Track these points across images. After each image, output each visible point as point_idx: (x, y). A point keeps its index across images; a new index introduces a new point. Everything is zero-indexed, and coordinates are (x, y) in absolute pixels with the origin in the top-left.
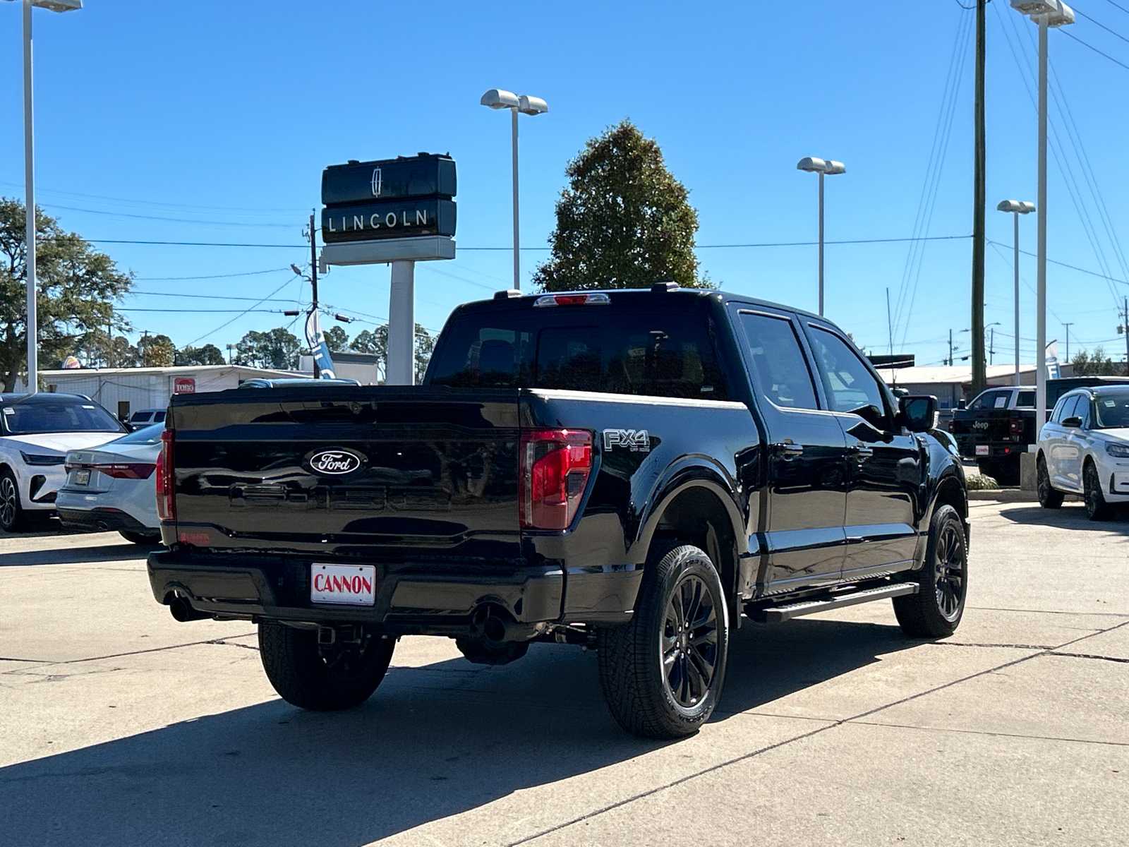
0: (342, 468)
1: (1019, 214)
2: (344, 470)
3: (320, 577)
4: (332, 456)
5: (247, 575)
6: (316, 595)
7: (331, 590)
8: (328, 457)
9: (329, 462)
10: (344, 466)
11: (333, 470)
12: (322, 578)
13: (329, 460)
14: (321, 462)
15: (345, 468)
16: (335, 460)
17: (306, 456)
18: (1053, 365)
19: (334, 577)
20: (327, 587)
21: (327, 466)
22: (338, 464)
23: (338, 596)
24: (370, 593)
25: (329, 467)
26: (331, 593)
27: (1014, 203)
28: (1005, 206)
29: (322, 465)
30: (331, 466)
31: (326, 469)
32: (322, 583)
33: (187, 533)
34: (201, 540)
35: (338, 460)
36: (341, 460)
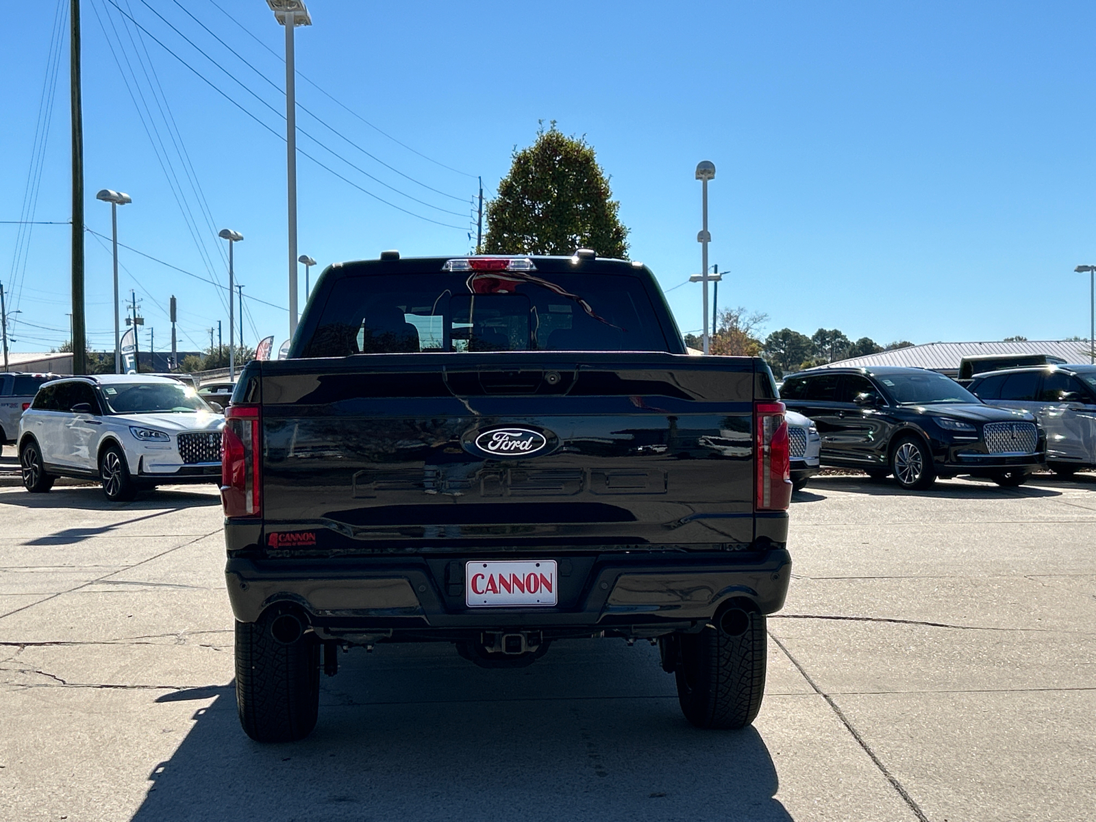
0: (522, 449)
1: (117, 204)
2: (525, 451)
3: (479, 577)
4: (507, 434)
5: (405, 581)
6: (472, 599)
7: (495, 591)
8: (502, 435)
9: (504, 441)
10: (523, 446)
11: (509, 451)
12: (483, 578)
13: (503, 439)
14: (492, 442)
15: (526, 448)
16: (511, 439)
17: (469, 436)
18: (131, 353)
19: (501, 576)
20: (490, 587)
21: (501, 445)
22: (515, 443)
23: (504, 598)
24: (551, 592)
25: (503, 447)
26: (496, 595)
27: (113, 193)
28: (104, 196)
29: (493, 445)
30: (506, 446)
31: (498, 450)
32: (482, 584)
33: (279, 533)
34: (303, 541)
35: (516, 439)
36: (521, 439)
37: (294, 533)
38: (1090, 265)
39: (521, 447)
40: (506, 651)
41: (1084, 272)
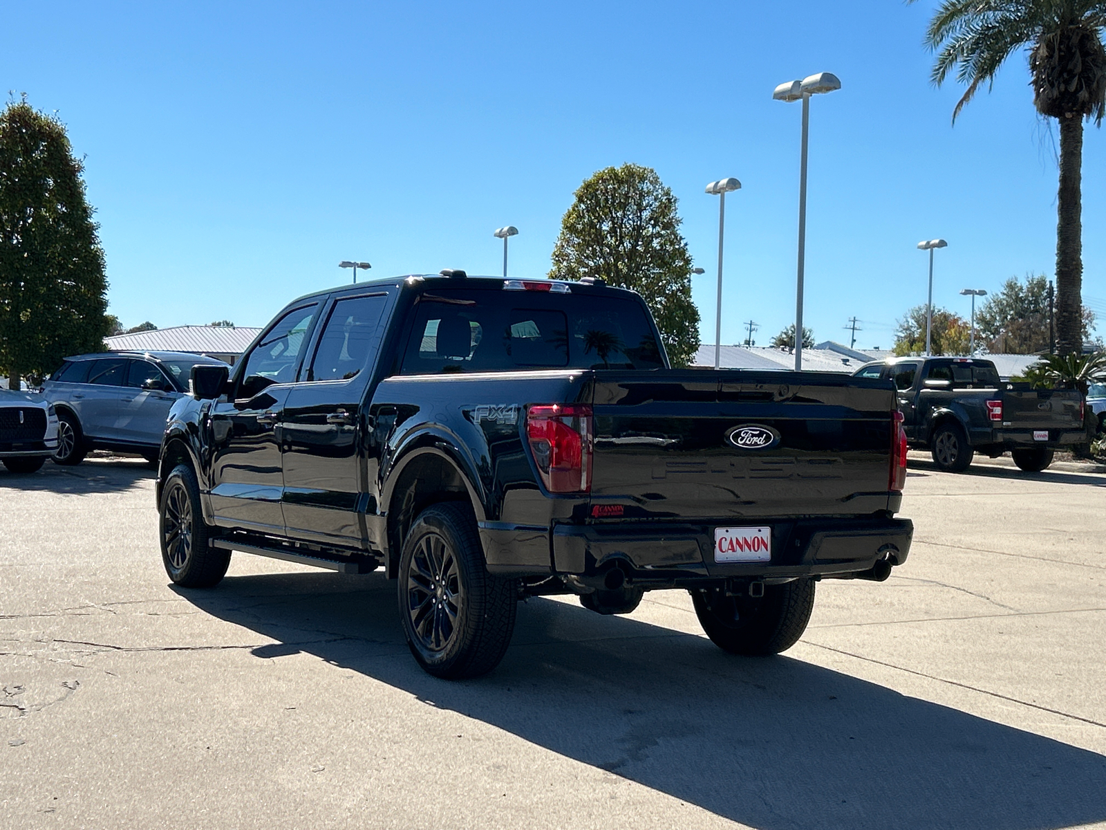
0: (759, 443)
2: (760, 445)
3: (724, 539)
4: (750, 432)
5: (695, 542)
6: (719, 556)
7: (734, 551)
8: (747, 433)
10: (760, 441)
11: (751, 445)
12: (726, 540)
13: (747, 436)
14: (740, 438)
15: (761, 443)
16: (753, 435)
17: (727, 433)
19: (737, 539)
20: (730, 548)
21: (746, 440)
22: (755, 439)
23: (739, 555)
24: (767, 550)
25: (747, 442)
26: (734, 553)
29: (741, 440)
30: (749, 441)
31: (744, 444)
32: (725, 545)
33: (600, 505)
34: (615, 511)
35: (755, 435)
36: (759, 436)
37: (610, 506)
38: (353, 262)
39: (758, 441)
40: (753, 594)
41: (348, 268)
